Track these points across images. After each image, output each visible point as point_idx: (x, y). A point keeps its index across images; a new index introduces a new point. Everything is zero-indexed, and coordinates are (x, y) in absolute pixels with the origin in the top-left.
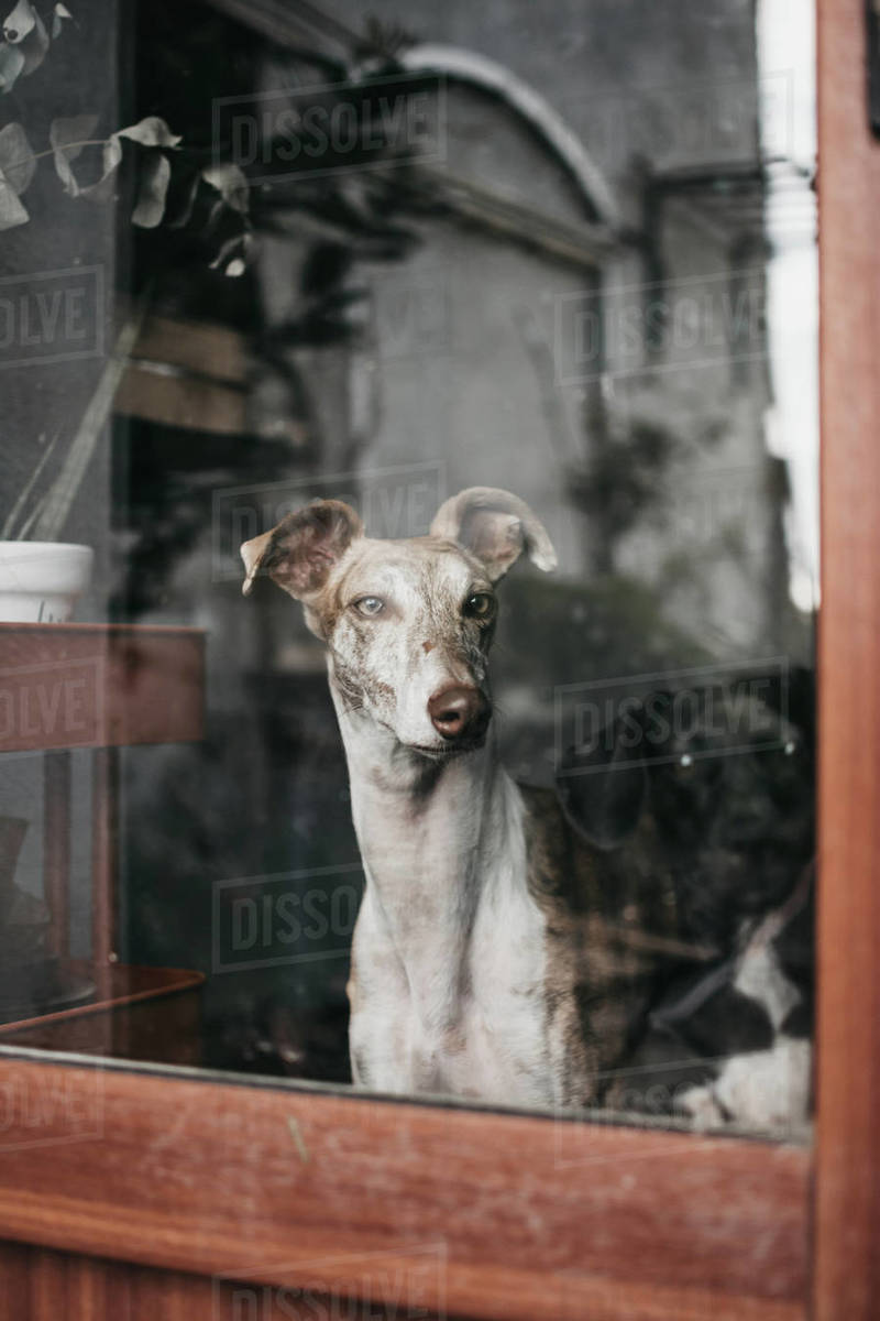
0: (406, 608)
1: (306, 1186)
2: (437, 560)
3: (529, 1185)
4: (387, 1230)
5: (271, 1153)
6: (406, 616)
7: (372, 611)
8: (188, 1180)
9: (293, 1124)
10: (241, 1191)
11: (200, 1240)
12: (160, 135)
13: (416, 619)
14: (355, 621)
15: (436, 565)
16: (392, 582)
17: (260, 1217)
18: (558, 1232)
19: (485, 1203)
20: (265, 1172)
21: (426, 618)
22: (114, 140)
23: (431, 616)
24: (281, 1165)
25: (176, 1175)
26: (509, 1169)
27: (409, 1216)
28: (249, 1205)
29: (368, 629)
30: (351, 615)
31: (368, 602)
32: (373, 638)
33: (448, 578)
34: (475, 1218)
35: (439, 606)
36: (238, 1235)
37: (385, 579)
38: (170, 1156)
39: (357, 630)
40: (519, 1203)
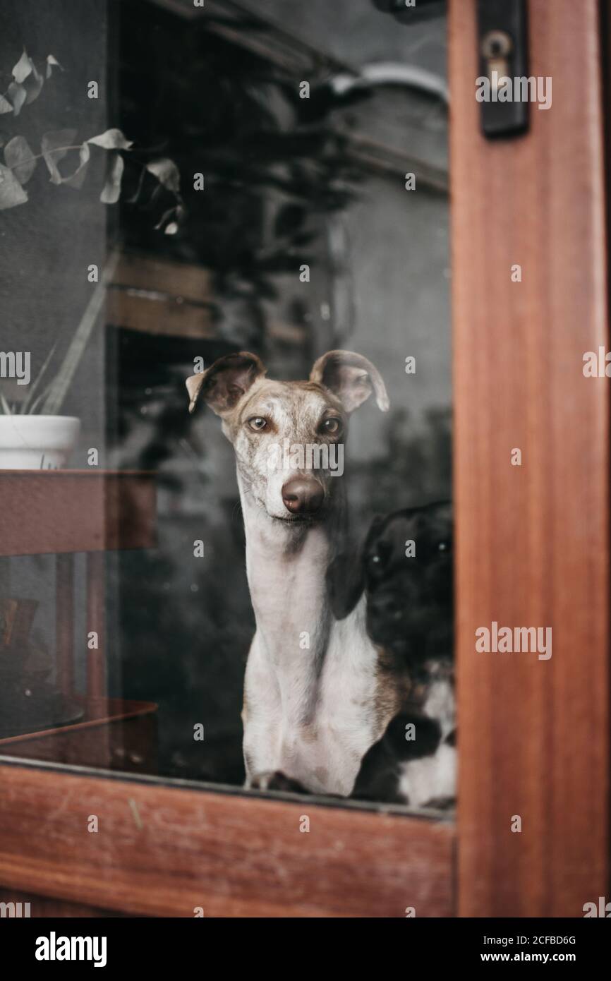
0: (280, 426)
1: (141, 845)
2: (305, 396)
3: (278, 846)
4: (191, 876)
5: (120, 822)
6: (279, 432)
7: (258, 427)
8: (71, 841)
9: (133, 803)
10: (102, 848)
11: (78, 880)
12: (118, 140)
13: (285, 433)
14: (248, 433)
15: (304, 399)
16: (273, 409)
17: (113, 866)
18: (298, 878)
19: (251, 858)
20: (117, 836)
21: (292, 433)
22: (85, 145)
23: (295, 432)
24: (126, 831)
25: (63, 837)
26: (265, 836)
27: (204, 867)
28: (107, 858)
29: (256, 439)
30: (246, 429)
31: (257, 421)
32: (258, 445)
33: (310, 407)
34: (244, 869)
35: (302, 426)
36: (100, 877)
37: (269, 405)
38: (59, 825)
39: (249, 439)
40: (271, 859)
